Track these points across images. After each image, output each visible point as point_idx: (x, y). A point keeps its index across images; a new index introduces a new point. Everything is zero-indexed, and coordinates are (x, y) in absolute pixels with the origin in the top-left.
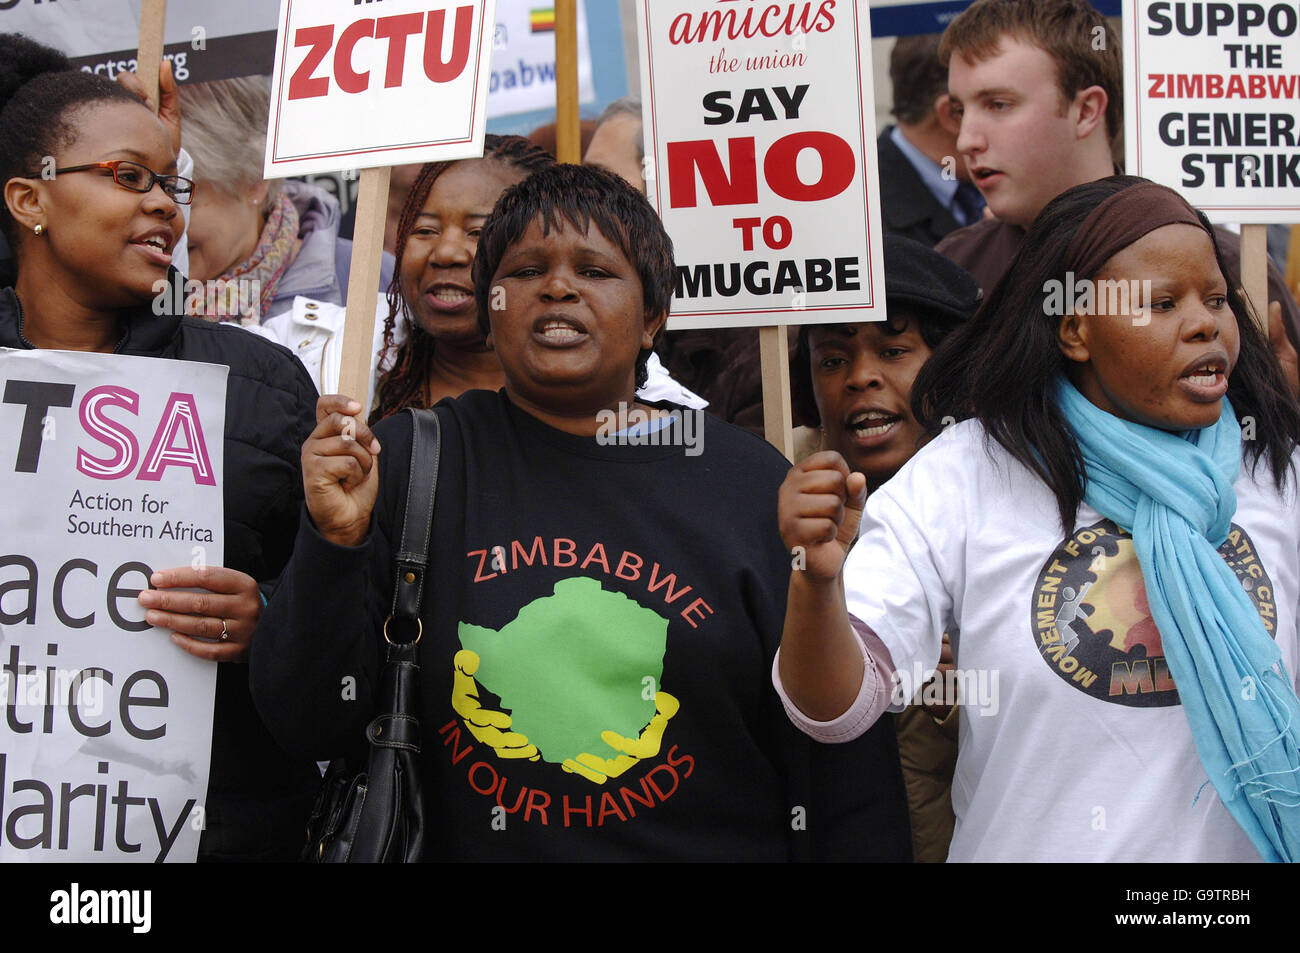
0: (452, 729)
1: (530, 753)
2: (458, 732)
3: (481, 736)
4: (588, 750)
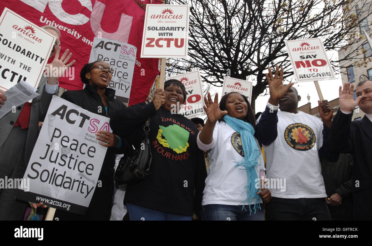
0: (156, 141)
1: (168, 146)
2: (157, 142)
3: (161, 143)
4: (177, 148)
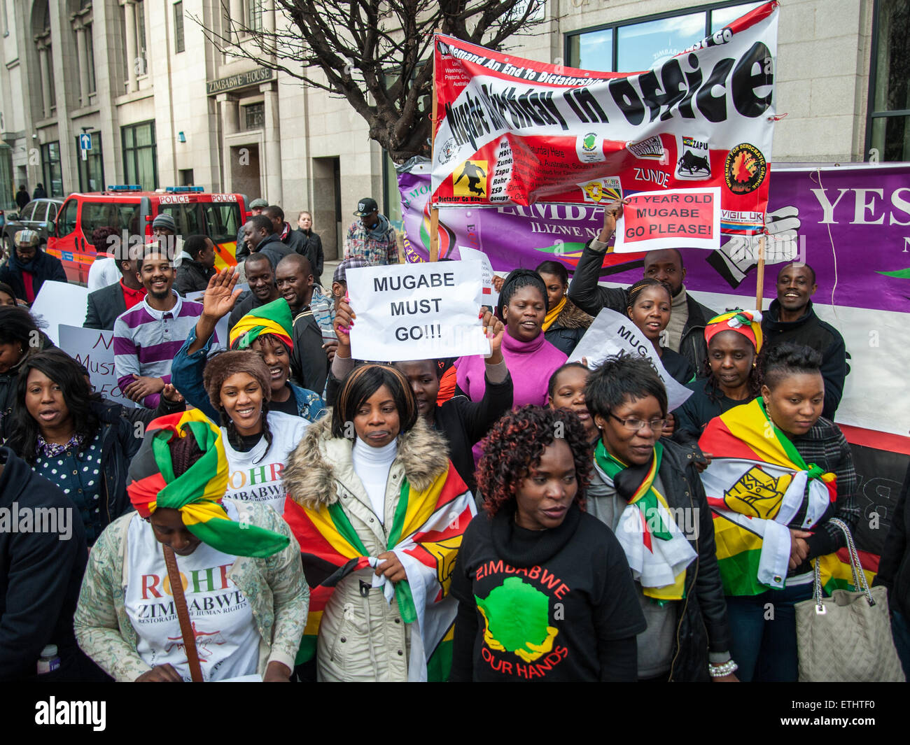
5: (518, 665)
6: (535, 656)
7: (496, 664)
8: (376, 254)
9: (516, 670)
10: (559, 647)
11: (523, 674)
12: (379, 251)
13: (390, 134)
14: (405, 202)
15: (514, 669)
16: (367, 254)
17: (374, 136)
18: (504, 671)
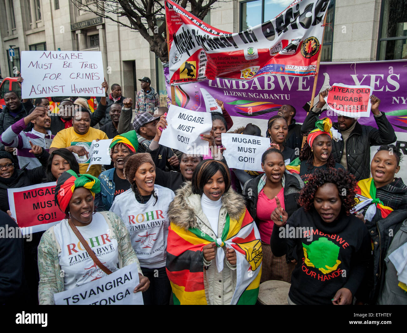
5: (319, 275)
6: (328, 272)
7: (309, 272)
8: (149, 105)
9: (318, 277)
10: (339, 269)
11: (320, 279)
12: (151, 104)
13: (160, 49)
14: (167, 80)
15: (317, 276)
16: (145, 105)
17: (152, 50)
18: (312, 276)
